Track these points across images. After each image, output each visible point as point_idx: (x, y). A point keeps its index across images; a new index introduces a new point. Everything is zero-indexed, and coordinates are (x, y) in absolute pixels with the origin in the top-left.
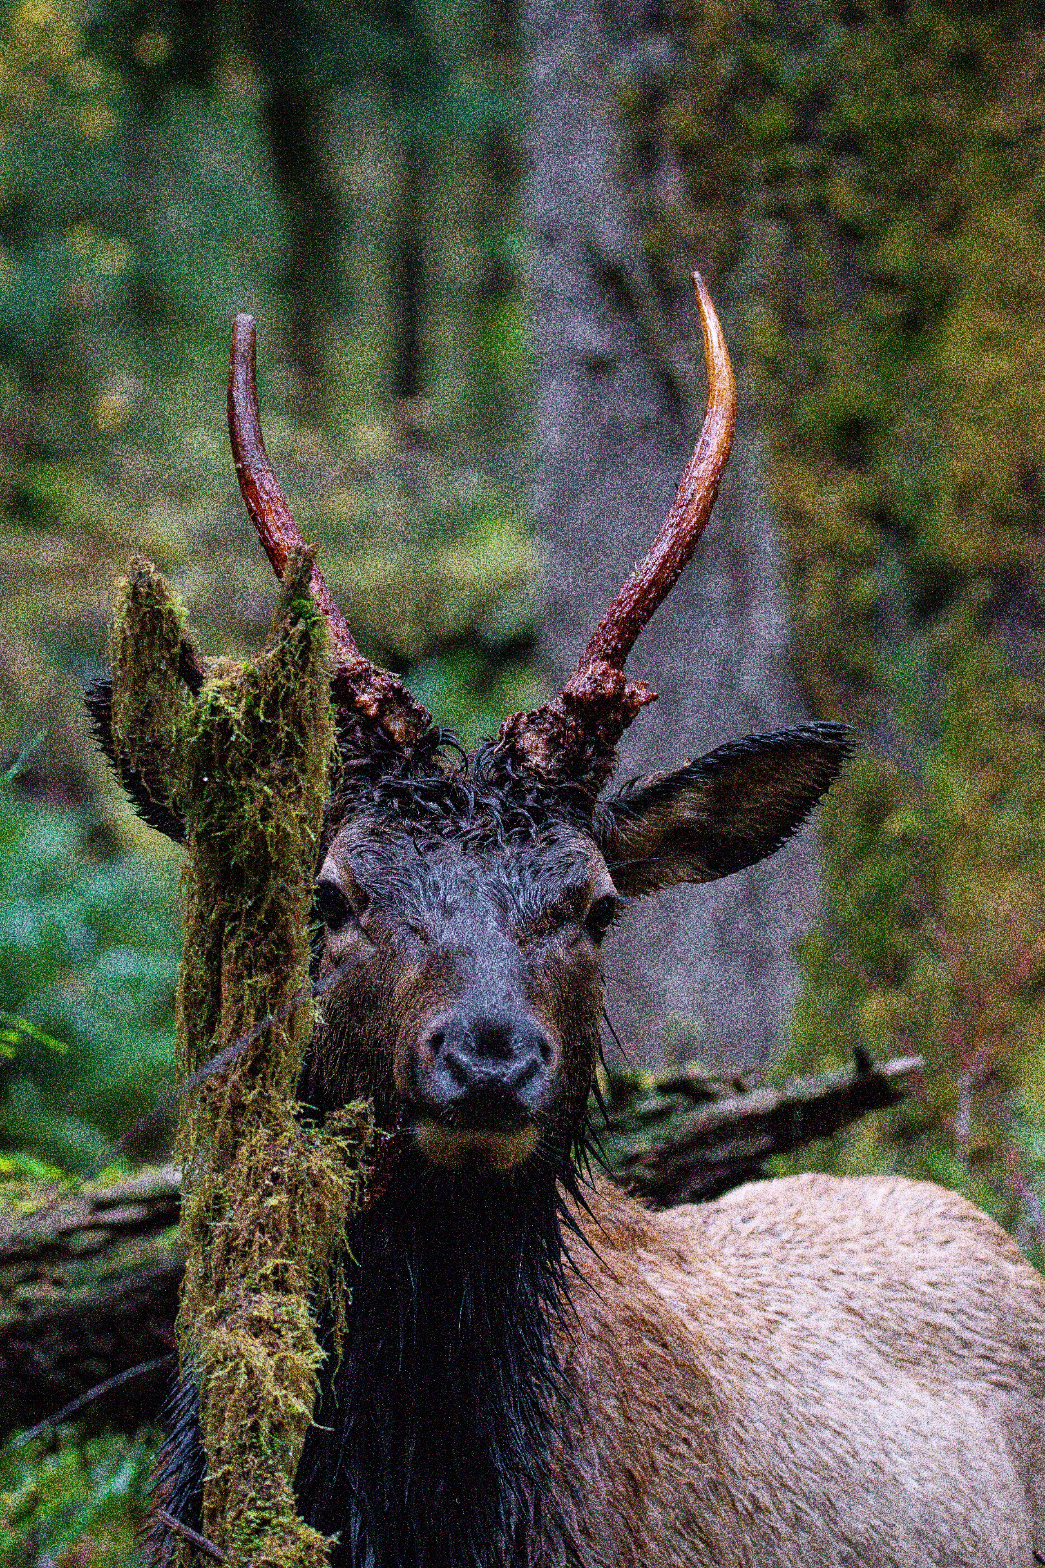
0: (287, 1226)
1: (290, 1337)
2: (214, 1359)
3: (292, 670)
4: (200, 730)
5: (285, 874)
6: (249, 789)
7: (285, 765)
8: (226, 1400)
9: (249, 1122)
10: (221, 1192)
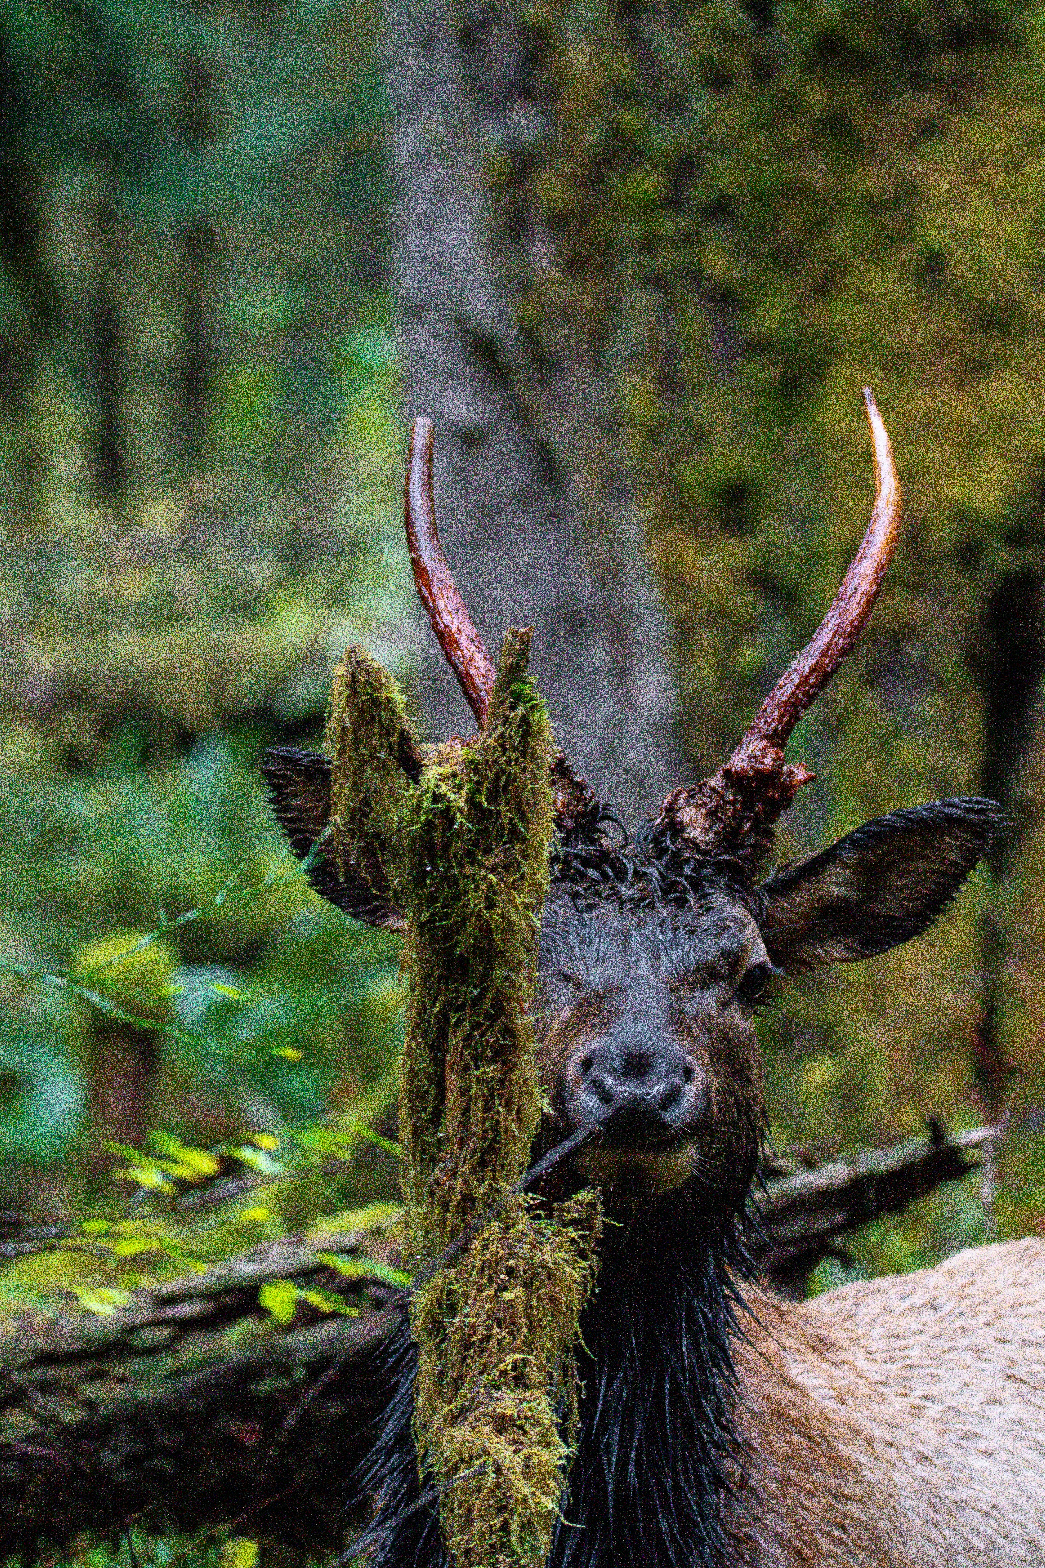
0: (524, 1320)
1: (534, 1433)
2: (458, 1458)
3: (513, 755)
4: (423, 818)
5: (508, 963)
6: (472, 878)
7: (507, 851)
8: (473, 1500)
9: (480, 1215)
10: (454, 1288)
